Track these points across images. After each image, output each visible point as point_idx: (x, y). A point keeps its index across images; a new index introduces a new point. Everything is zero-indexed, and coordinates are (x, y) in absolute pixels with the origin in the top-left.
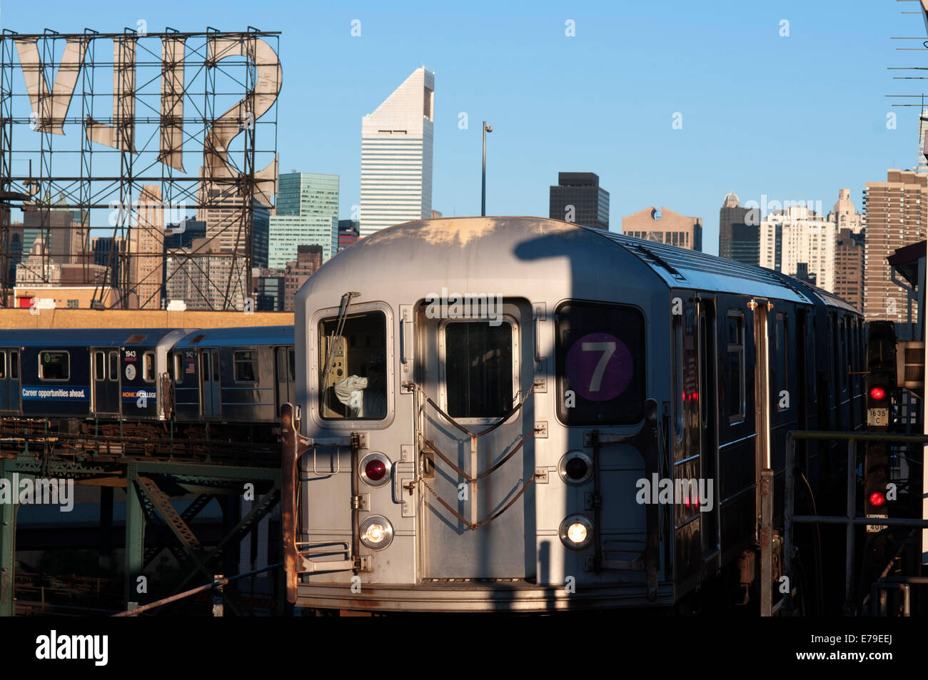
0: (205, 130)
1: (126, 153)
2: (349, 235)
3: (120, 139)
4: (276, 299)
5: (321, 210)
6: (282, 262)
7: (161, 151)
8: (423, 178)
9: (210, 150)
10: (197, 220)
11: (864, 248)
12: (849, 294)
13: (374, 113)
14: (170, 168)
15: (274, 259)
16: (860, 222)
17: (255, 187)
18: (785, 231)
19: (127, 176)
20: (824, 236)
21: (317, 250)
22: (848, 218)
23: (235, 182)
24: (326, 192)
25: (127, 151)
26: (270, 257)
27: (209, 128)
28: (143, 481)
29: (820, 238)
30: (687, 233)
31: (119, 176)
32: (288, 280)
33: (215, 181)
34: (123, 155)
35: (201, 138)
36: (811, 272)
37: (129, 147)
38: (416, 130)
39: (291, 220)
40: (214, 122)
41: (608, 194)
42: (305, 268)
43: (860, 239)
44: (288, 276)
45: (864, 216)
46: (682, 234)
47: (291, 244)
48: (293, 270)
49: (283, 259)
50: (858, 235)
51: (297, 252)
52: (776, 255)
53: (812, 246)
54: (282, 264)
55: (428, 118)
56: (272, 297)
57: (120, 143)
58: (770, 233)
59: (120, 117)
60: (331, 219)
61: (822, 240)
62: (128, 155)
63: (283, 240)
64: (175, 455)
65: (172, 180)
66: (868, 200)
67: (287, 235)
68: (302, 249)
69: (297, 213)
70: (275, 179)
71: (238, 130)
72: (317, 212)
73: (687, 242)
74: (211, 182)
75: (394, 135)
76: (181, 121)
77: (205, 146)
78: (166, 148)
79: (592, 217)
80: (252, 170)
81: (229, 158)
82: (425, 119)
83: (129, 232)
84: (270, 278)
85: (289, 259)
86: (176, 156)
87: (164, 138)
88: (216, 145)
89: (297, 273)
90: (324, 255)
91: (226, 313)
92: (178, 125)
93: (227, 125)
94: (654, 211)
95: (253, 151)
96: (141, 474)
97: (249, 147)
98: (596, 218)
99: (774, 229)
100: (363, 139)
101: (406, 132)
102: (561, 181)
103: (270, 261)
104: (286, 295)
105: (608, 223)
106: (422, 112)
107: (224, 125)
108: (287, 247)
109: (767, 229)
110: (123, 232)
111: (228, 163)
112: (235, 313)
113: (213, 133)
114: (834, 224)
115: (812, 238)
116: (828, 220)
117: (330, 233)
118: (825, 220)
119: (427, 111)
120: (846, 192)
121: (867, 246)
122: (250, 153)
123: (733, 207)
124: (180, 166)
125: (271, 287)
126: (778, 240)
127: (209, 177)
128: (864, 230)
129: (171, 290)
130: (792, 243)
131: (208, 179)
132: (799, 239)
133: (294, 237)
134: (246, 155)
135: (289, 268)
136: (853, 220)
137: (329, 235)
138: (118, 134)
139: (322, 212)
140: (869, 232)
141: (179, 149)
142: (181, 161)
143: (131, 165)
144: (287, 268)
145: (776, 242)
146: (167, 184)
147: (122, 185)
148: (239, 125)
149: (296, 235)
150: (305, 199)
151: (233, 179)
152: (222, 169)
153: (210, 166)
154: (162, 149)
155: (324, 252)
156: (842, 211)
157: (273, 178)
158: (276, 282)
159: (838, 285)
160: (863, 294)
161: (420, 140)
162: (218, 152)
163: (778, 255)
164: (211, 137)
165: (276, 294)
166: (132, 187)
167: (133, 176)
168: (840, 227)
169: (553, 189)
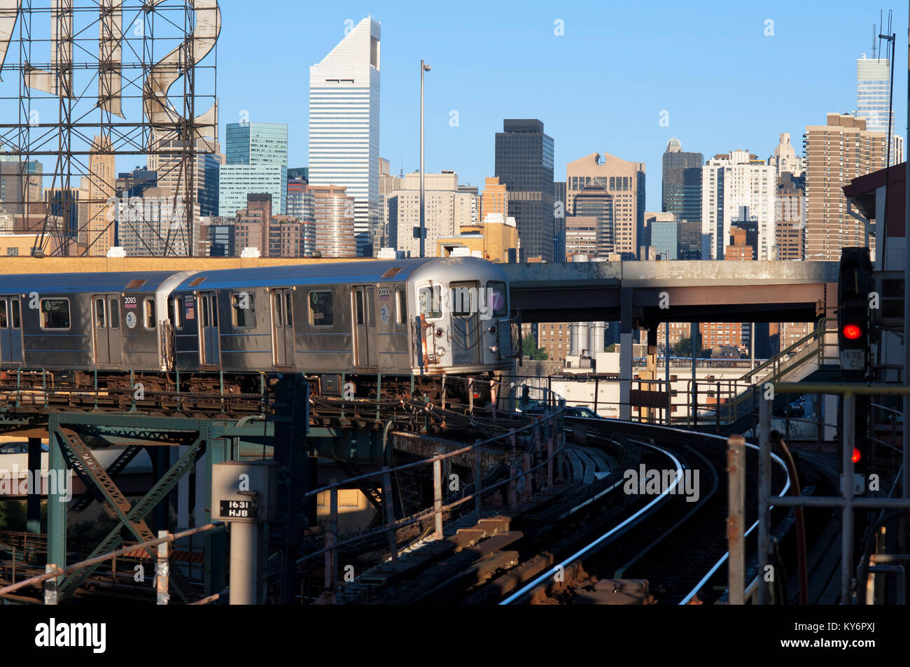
0: (144, 75)
1: (64, 99)
2: (298, 183)
3: (59, 85)
4: (226, 247)
5: (270, 158)
6: (232, 210)
7: (99, 97)
8: (370, 126)
9: (149, 96)
10: (148, 170)
11: (805, 191)
12: (790, 236)
13: (322, 62)
14: (109, 113)
15: (224, 207)
16: (800, 165)
17: (195, 132)
18: (727, 174)
19: (66, 122)
20: (765, 179)
21: (266, 198)
22: (789, 162)
23: (175, 128)
24: (274, 140)
25: (65, 97)
26: (220, 205)
27: (148, 73)
28: (65, 433)
29: (761, 182)
30: (631, 178)
31: (58, 123)
32: (238, 228)
33: (155, 127)
34: (62, 101)
35: (140, 83)
36: (753, 215)
37: (67, 93)
38: (364, 80)
39: (241, 169)
40: (152, 67)
41: (553, 140)
42: (255, 215)
43: (800, 182)
44: (238, 224)
45: (805, 159)
46: (625, 179)
47: (240, 193)
48: (243, 218)
49: (233, 207)
50: (798, 178)
51: (246, 201)
52: (719, 198)
53: (753, 189)
54: (233, 212)
55: (374, 68)
56: (223, 245)
57: (59, 88)
58: (712, 177)
59: (59, 62)
60: (280, 167)
61: (764, 184)
62: (66, 101)
63: (233, 188)
64: (99, 405)
65: (111, 125)
66: (808, 143)
67: (237, 183)
68: (252, 198)
69: (247, 162)
70: (215, 124)
71: (177, 75)
72: (267, 160)
73: (631, 186)
74: (150, 127)
75: (342, 84)
76: (120, 66)
77: (144, 92)
78: (105, 93)
79: (536, 163)
80: (192, 115)
81: (168, 103)
82: (371, 68)
83: (68, 179)
84: (220, 226)
85: (239, 207)
86: (115, 102)
87: (103, 83)
88: (155, 89)
89: (247, 221)
90: (273, 203)
91: (166, 259)
92: (117, 71)
93: (166, 70)
94: (598, 157)
95: (192, 95)
96: (63, 426)
97: (188, 92)
98: (541, 163)
99: (716, 173)
100: (311, 89)
101: (353, 80)
102: (506, 128)
103: (220, 210)
104: (236, 243)
105: (553, 169)
106: (369, 61)
107: (163, 70)
108: (237, 195)
109: (709, 172)
110: (62, 178)
111: (168, 108)
112: (176, 259)
113: (152, 78)
114: (775, 168)
115: (754, 181)
116: (769, 164)
117: (279, 181)
118: (766, 163)
119: (373, 60)
120: (787, 136)
121: (807, 189)
122: (189, 98)
123: (676, 152)
124: (119, 112)
125: (222, 234)
126: (720, 183)
127: (148, 122)
128: (804, 173)
129: (123, 239)
130: (733, 187)
131: (147, 124)
132: (741, 183)
133: (245, 186)
134: (186, 100)
135: (239, 216)
136: (794, 164)
137: (279, 183)
138: (57, 80)
139: (271, 160)
140: (809, 175)
141: (118, 94)
142: (120, 107)
143: (70, 110)
144: (237, 216)
145: (718, 186)
146: (106, 131)
147: (61, 131)
148: (178, 70)
149: (246, 183)
150: (254, 148)
151: (173, 124)
152: (161, 114)
153: (150, 111)
154: (100, 95)
155: (273, 200)
156: (783, 155)
157: (213, 123)
158: (226, 230)
159: (780, 228)
160: (804, 236)
161: (368, 88)
162: (157, 97)
163: (720, 198)
164: (150, 82)
165: (227, 242)
166: (71, 134)
167: (72, 122)
168: (780, 171)
169: (498, 136)
